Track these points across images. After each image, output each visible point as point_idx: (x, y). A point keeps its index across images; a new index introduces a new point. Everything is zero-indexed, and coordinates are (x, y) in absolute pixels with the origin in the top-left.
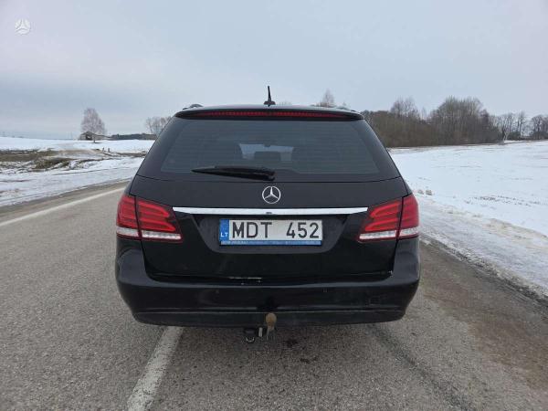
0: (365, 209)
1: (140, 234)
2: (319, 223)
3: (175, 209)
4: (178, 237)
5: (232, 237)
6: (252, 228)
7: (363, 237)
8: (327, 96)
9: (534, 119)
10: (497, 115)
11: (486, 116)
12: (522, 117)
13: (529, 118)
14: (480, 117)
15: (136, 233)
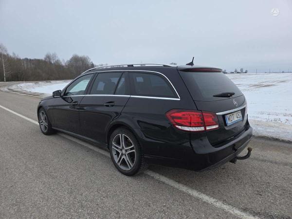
1: (205, 128)
3: (217, 113)
4: (217, 126)
5: (229, 122)
6: (231, 117)
15: (202, 129)
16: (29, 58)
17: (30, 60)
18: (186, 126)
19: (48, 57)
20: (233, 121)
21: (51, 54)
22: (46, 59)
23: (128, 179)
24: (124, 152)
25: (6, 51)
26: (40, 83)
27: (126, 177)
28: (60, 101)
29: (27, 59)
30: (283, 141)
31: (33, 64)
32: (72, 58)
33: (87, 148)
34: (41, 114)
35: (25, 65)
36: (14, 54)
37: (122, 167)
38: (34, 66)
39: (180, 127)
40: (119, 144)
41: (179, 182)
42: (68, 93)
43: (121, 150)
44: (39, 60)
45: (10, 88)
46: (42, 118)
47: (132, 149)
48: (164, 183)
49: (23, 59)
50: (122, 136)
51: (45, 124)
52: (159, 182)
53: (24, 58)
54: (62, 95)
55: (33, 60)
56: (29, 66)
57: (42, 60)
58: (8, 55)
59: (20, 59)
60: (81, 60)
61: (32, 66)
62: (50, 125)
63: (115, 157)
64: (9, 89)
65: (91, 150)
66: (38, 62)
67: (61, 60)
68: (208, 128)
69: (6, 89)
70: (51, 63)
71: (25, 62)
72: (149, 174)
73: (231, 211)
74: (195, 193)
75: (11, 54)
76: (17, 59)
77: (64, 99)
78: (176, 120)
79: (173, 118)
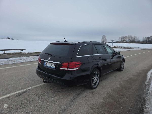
0: (61, 63)
2: (55, 64)
6: (48, 63)
7: (61, 68)
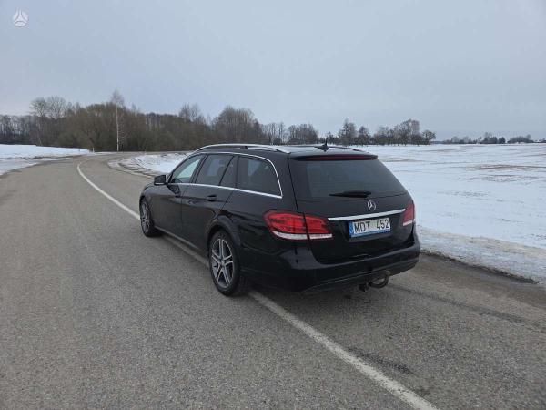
1: (308, 236)
2: (388, 219)
3: (330, 219)
4: (330, 236)
5: (355, 233)
6: (362, 226)
7: (404, 224)
8: (116, 96)
9: (290, 128)
10: (265, 124)
11: (257, 124)
12: (282, 126)
13: (286, 127)
14: (252, 125)
15: (305, 237)
16: (156, 113)
17: (158, 115)
18: (282, 232)
19: (185, 111)
20: (367, 231)
21: (191, 106)
22: (181, 114)
23: (225, 299)
24: (223, 262)
25: (122, 102)
26: (170, 155)
27: (224, 297)
28: (163, 190)
29: (153, 114)
30: (512, 277)
31: (162, 123)
32: (224, 112)
33: (192, 257)
34: (143, 207)
35: (150, 124)
36: (134, 106)
37: (221, 284)
38: (164, 126)
39: (276, 233)
40: (218, 252)
41: (288, 310)
42: (175, 179)
43: (220, 260)
44: (171, 117)
45: (123, 162)
46: (145, 212)
47: (231, 259)
48: (267, 309)
49: (147, 115)
50: (222, 241)
51: (147, 220)
52: (262, 307)
53: (149, 113)
54: (167, 181)
55: (162, 116)
56: (156, 126)
57: (176, 116)
58: (125, 108)
59: (143, 115)
60: (238, 116)
61: (161, 126)
62: (152, 222)
63: (214, 269)
64: (120, 164)
65: (196, 260)
66: (169, 119)
67: (206, 117)
68: (313, 237)
69: (115, 164)
70: (189, 121)
71: (150, 120)
72: (255, 296)
73: (331, 349)
74: (300, 324)
75: (129, 107)
76: (139, 114)
77: (169, 187)
78: (275, 224)
79: (272, 220)
